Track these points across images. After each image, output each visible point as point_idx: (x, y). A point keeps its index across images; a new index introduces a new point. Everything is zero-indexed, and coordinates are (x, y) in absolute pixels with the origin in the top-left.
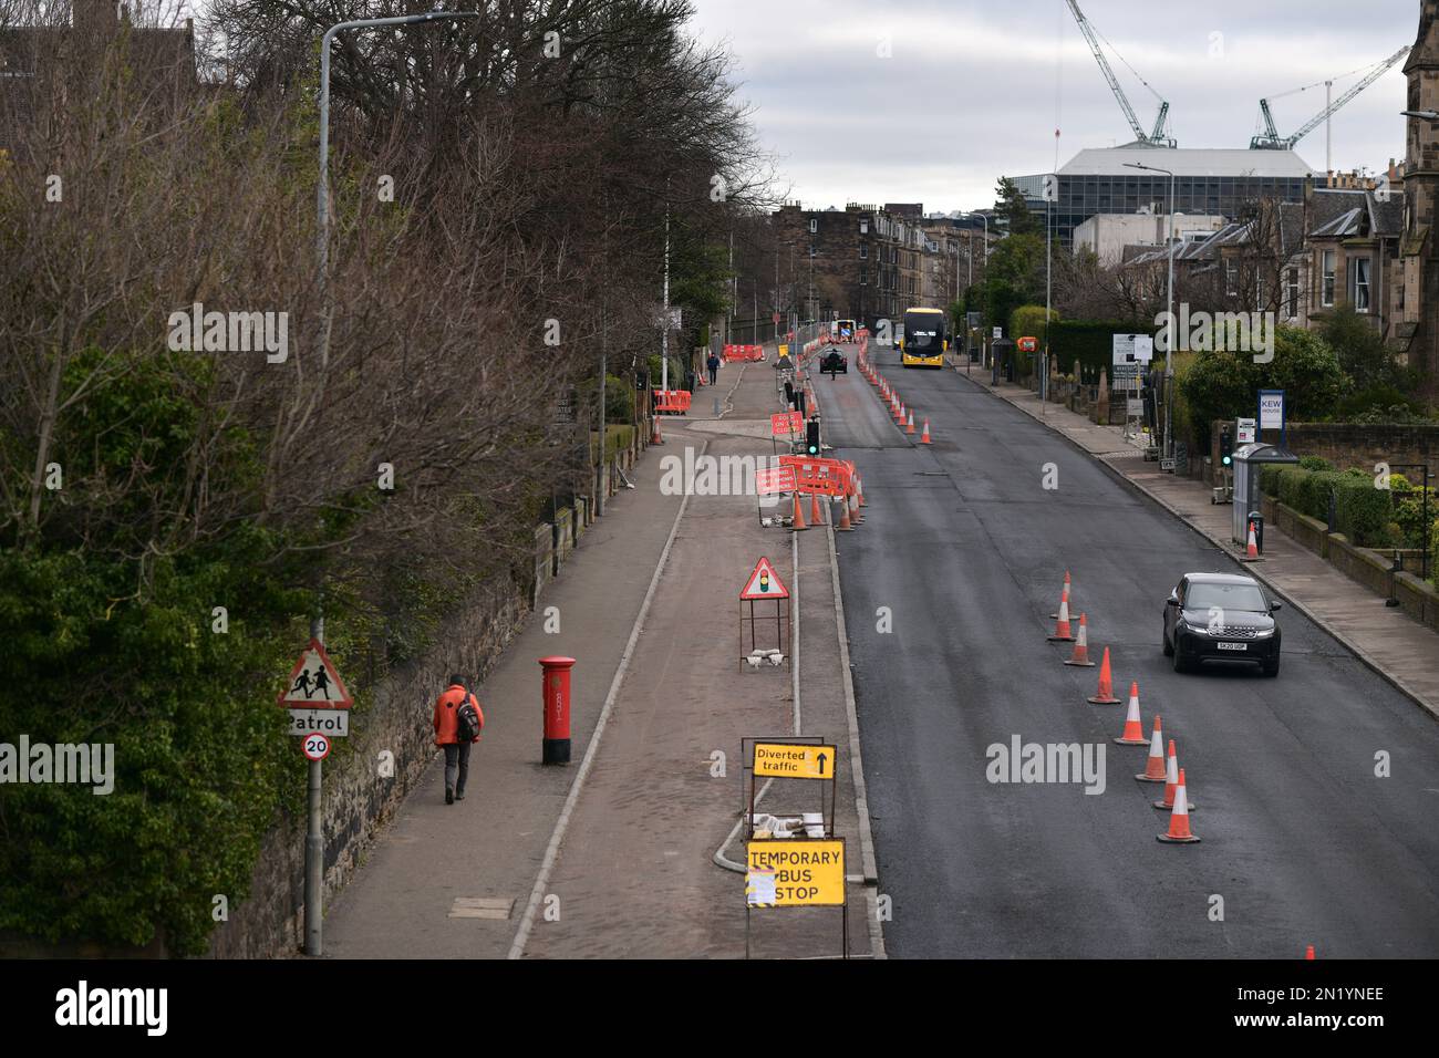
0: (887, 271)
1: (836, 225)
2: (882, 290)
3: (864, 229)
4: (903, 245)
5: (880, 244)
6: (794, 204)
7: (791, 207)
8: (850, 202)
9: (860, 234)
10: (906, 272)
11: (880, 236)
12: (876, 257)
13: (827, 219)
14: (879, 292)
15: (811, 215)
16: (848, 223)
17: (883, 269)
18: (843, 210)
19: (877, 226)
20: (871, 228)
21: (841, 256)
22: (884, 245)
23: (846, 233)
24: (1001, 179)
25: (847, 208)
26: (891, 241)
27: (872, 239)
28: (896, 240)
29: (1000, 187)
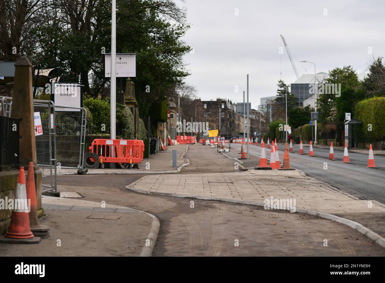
0: (230, 122)
1: (213, 106)
2: (230, 128)
3: (223, 107)
4: (235, 113)
5: (229, 112)
6: (198, 99)
7: (198, 100)
8: (218, 98)
9: (222, 108)
10: (237, 122)
11: (229, 109)
12: (227, 116)
13: (209, 103)
14: (229, 128)
15: (204, 102)
16: (217, 105)
17: (230, 121)
18: (216, 100)
19: (227, 106)
20: (225, 106)
21: (215, 116)
22: (230, 112)
23: (217, 108)
24: (279, 81)
25: (217, 100)
26: (232, 111)
27: (226, 110)
28: (233, 111)
29: (279, 84)
